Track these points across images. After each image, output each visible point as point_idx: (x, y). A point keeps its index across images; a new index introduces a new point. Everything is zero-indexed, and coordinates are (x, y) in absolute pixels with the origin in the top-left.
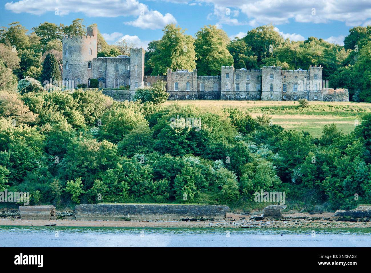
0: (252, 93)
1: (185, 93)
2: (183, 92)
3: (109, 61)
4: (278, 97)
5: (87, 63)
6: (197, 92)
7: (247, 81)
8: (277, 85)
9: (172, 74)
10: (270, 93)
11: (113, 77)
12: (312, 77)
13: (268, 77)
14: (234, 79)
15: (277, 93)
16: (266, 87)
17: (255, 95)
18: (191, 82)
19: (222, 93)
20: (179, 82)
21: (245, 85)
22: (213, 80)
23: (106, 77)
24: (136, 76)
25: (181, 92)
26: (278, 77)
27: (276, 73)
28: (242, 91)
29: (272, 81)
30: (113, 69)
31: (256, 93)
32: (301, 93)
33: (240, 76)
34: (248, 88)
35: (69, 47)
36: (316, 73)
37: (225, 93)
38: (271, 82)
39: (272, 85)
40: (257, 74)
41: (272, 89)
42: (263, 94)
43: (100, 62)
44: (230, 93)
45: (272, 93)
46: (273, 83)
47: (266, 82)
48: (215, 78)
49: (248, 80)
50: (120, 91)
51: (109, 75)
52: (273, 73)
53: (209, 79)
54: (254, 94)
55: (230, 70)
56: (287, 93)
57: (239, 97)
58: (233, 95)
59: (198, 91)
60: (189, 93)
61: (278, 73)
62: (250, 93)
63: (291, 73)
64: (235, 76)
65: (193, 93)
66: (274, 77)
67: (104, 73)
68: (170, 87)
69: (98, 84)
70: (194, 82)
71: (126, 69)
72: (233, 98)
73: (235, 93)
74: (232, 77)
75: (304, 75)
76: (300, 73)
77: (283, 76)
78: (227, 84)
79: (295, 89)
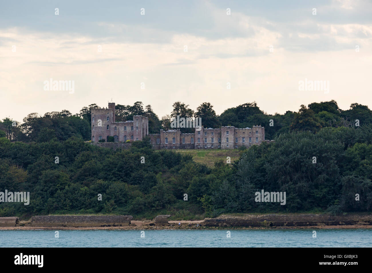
0: (215, 144)
1: (172, 145)
3: (120, 124)
5: (106, 126)
6: (180, 144)
7: (212, 137)
8: (231, 139)
9: (164, 132)
10: (226, 144)
11: (123, 135)
12: (255, 133)
13: (225, 133)
14: (204, 135)
15: (231, 143)
16: (224, 140)
17: (217, 146)
18: (176, 138)
19: (195, 144)
20: (168, 138)
21: (211, 139)
22: (190, 136)
23: (119, 135)
25: (169, 145)
26: (232, 133)
27: (230, 130)
28: (209, 143)
30: (123, 129)
31: (218, 144)
33: (208, 133)
34: (213, 141)
35: (94, 115)
36: (257, 130)
37: (198, 144)
38: (228, 137)
39: (227, 138)
40: (219, 131)
41: (228, 141)
42: (222, 144)
43: (115, 125)
44: (200, 144)
45: (228, 144)
47: (224, 137)
48: (192, 135)
50: (127, 144)
51: (121, 134)
53: (188, 135)
56: (238, 144)
57: (207, 147)
60: (175, 145)
61: (231, 130)
62: (214, 144)
63: (241, 131)
64: (204, 133)
65: (177, 145)
66: (229, 133)
67: (118, 133)
68: (162, 141)
69: (114, 140)
70: (178, 138)
71: (131, 130)
72: (203, 147)
73: (204, 144)
74: (202, 134)
75: (249, 132)
76: (246, 130)
77: (235, 133)
78: (199, 138)
79: (243, 141)
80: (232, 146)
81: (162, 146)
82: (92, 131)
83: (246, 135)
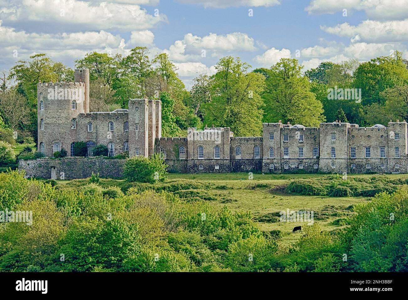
0: (307, 161)
1: (212, 162)
2: (210, 160)
3: (101, 117)
4: (342, 166)
6: (230, 160)
7: (299, 144)
8: (341, 149)
10: (331, 160)
11: (107, 141)
12: (392, 137)
13: (328, 137)
14: (282, 141)
15: (341, 160)
16: (325, 152)
17: (311, 164)
19: (264, 161)
20: (204, 146)
21: (297, 149)
22: (253, 142)
23: (97, 140)
24: (137, 138)
25: (207, 161)
26: (343, 138)
28: (293, 158)
29: (334, 143)
30: (106, 129)
31: (313, 161)
32: (377, 160)
34: (301, 154)
35: (44, 98)
36: (397, 131)
37: (269, 161)
38: (333, 145)
39: (333, 149)
41: (334, 155)
42: (321, 162)
44: (275, 161)
45: (335, 160)
46: (335, 147)
47: (325, 145)
48: (256, 139)
49: (302, 143)
51: (101, 138)
52: (336, 132)
53: (247, 141)
54: (309, 162)
55: (275, 128)
56: (357, 160)
57: (289, 166)
58: (279, 165)
59: (232, 159)
60: (220, 162)
61: (342, 132)
62: (304, 160)
63: (362, 132)
64: (283, 137)
65: (225, 161)
66: (337, 136)
67: (94, 135)
68: (192, 154)
69: (86, 151)
70: (225, 146)
71: (124, 129)
72: (280, 168)
73: (283, 161)
74: (278, 138)
75: (381, 135)
76: (374, 131)
77: (351, 136)
78: (271, 148)
79: (368, 154)
80: (344, 166)
81: (190, 163)
82: (39, 131)
83: (373, 142)
